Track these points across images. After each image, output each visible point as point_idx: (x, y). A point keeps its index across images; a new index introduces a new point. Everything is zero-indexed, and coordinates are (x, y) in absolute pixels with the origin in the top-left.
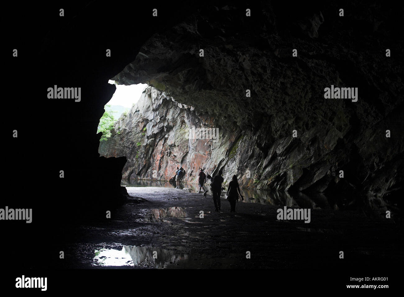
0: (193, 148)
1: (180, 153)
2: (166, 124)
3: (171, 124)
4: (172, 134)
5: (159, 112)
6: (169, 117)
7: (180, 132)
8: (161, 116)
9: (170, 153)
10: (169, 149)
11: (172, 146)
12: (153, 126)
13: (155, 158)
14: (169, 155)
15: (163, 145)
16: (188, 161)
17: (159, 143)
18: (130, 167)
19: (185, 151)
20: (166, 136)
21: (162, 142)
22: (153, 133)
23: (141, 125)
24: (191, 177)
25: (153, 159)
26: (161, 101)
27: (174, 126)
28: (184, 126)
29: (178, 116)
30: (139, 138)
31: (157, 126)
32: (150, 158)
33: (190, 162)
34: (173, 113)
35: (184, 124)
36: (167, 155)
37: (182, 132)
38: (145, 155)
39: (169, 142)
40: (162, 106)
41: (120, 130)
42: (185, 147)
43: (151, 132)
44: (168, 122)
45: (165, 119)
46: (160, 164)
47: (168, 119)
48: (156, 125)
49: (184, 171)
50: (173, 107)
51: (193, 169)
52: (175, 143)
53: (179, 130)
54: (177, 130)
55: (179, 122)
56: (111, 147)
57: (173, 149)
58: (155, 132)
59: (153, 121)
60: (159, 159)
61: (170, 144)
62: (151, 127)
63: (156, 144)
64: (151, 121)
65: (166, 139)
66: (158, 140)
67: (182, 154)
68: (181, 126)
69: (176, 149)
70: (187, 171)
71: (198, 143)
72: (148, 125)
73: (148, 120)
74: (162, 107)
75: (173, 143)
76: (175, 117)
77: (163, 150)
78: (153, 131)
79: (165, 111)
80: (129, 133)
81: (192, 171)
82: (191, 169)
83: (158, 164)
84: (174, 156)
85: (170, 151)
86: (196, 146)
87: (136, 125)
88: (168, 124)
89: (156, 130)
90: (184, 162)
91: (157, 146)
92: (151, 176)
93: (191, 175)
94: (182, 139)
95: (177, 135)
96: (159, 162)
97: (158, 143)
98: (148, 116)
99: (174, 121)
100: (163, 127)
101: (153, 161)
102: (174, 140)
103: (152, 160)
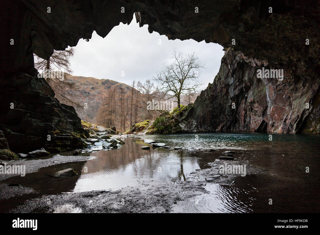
0: (272, 102)
1: (259, 108)
2: (244, 85)
3: (248, 84)
4: (251, 93)
5: (236, 76)
6: (246, 78)
7: (258, 90)
8: (239, 79)
9: (252, 109)
10: (250, 106)
11: (253, 103)
12: (234, 89)
13: (240, 114)
14: (250, 110)
15: (245, 103)
16: (268, 114)
17: (242, 102)
18: (222, 123)
19: (265, 106)
20: (246, 96)
21: (244, 101)
22: (235, 94)
23: (225, 90)
24: (273, 128)
25: (239, 115)
26: (236, 65)
27: (251, 86)
28: (260, 84)
29: (254, 76)
30: (225, 100)
31: (238, 88)
32: (236, 115)
33: (270, 115)
34: (248, 74)
35: (260, 82)
36: (249, 111)
37: (259, 89)
38: (231, 113)
39: (249, 100)
40: (238, 69)
41: (209, 95)
42: (265, 103)
43: (233, 94)
44: (245, 83)
45: (242, 81)
46: (244, 118)
47: (245, 80)
48: (236, 88)
49: (267, 123)
50: (248, 69)
51: (274, 121)
52: (254, 100)
53: (257, 88)
54: (254, 88)
55: (255, 81)
56: (205, 110)
57: (253, 105)
58: (237, 93)
59: (233, 85)
60: (243, 115)
61: (249, 101)
62: (232, 90)
63: (239, 103)
64: (232, 85)
65: (247, 98)
66: (240, 100)
67: (262, 108)
68: (257, 84)
69: (256, 105)
70: (269, 123)
71: (276, 96)
72: (230, 88)
73: (229, 85)
74: (238, 71)
75: (252, 100)
76: (251, 77)
77: (245, 107)
78: (234, 93)
79: (241, 74)
80: (216, 97)
81: (274, 123)
82: (272, 120)
83: (243, 119)
84: (255, 111)
85: (251, 108)
86: (275, 100)
87: (221, 90)
88: (246, 84)
89: (237, 92)
90: (265, 115)
91: (240, 105)
92: (239, 128)
93: (273, 126)
94: (260, 96)
95: (255, 93)
96: (243, 117)
97: (240, 102)
98: (229, 81)
99: (251, 81)
100: (242, 88)
101: (239, 117)
102: (253, 97)
103: (237, 116)
